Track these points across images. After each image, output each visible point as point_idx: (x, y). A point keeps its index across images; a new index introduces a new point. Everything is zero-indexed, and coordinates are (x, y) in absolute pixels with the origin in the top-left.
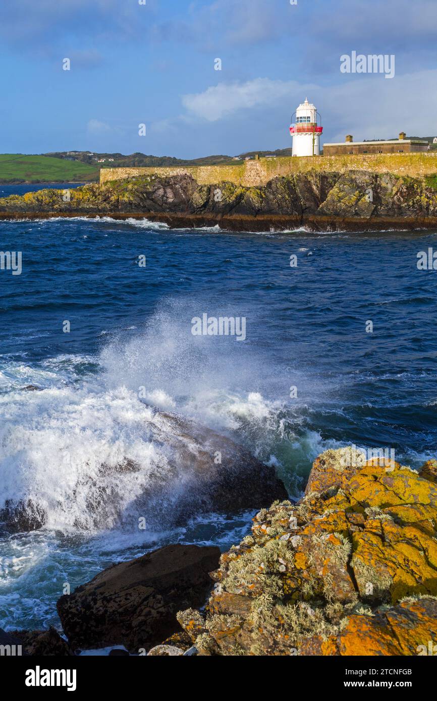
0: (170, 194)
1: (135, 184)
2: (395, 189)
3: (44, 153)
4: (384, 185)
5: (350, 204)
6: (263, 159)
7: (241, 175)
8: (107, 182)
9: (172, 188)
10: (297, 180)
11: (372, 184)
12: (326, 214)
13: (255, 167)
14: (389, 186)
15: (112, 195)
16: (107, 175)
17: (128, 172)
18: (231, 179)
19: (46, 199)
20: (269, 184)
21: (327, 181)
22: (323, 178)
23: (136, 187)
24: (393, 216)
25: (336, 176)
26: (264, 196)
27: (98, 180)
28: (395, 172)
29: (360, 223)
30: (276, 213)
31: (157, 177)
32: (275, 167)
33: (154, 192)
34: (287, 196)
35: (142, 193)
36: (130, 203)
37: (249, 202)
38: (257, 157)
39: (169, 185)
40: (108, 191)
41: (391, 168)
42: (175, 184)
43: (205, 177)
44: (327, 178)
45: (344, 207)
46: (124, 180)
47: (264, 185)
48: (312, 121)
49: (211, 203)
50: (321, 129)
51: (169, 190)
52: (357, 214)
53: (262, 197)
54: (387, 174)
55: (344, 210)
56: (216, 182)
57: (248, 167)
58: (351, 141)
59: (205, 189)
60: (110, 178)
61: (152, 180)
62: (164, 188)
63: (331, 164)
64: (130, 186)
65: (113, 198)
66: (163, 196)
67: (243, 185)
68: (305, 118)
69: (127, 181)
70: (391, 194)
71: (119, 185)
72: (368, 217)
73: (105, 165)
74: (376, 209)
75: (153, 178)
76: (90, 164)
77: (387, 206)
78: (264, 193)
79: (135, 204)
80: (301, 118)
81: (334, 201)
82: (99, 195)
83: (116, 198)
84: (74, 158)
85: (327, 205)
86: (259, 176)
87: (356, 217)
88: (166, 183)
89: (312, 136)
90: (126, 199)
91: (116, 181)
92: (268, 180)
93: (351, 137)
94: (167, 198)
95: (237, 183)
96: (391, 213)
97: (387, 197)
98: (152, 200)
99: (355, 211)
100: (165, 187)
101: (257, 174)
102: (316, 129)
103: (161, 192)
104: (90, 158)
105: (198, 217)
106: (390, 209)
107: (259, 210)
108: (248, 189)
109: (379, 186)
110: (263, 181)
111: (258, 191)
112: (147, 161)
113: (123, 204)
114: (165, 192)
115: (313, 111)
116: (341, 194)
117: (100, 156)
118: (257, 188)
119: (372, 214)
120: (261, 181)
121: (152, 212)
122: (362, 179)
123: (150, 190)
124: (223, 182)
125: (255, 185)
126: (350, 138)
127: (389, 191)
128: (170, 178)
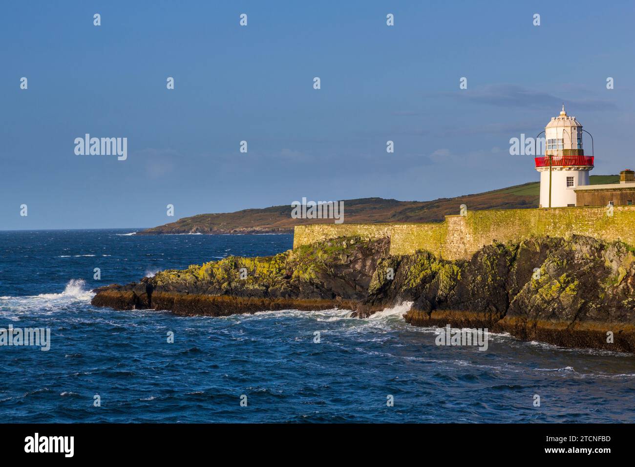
1: (327, 252)
2: (623, 272)
4: (607, 262)
5: (549, 298)
6: (469, 214)
7: (441, 240)
8: (299, 247)
9: (373, 260)
10: (522, 249)
11: (594, 260)
13: (458, 228)
14: (615, 265)
15: (296, 270)
16: (302, 236)
17: (326, 231)
18: (429, 247)
19: (220, 273)
20: (476, 256)
23: (327, 256)
25: (557, 243)
26: (459, 278)
29: (556, 331)
31: (358, 239)
32: (486, 228)
33: (348, 266)
34: (490, 279)
35: (330, 267)
36: (310, 284)
39: (370, 254)
40: (295, 263)
41: (624, 233)
45: (538, 301)
46: (320, 244)
47: (469, 258)
48: (567, 145)
50: (589, 160)
51: (369, 263)
52: (554, 315)
53: (455, 279)
54: (616, 243)
56: (411, 251)
57: (451, 226)
60: (305, 241)
61: (349, 246)
62: (363, 259)
63: (555, 224)
64: (320, 255)
67: (444, 258)
69: (321, 245)
70: (615, 280)
71: (312, 253)
72: (570, 322)
74: (584, 308)
75: (352, 242)
77: (602, 302)
78: (463, 273)
79: (317, 284)
81: (531, 291)
83: (297, 275)
86: (463, 243)
87: (552, 320)
88: (368, 250)
90: (307, 276)
91: (310, 246)
92: (474, 250)
95: (436, 254)
97: (608, 286)
98: (343, 278)
99: (554, 309)
100: (364, 257)
101: (462, 238)
103: (358, 265)
106: (604, 307)
108: (445, 264)
109: (601, 264)
110: (468, 251)
111: (456, 268)
113: (303, 284)
114: (364, 266)
116: (543, 279)
118: (456, 262)
119: (576, 316)
120: (466, 251)
122: (581, 253)
123: (343, 262)
124: (418, 252)
125: (457, 257)
126: (629, 176)
127: (613, 276)
128: (375, 242)
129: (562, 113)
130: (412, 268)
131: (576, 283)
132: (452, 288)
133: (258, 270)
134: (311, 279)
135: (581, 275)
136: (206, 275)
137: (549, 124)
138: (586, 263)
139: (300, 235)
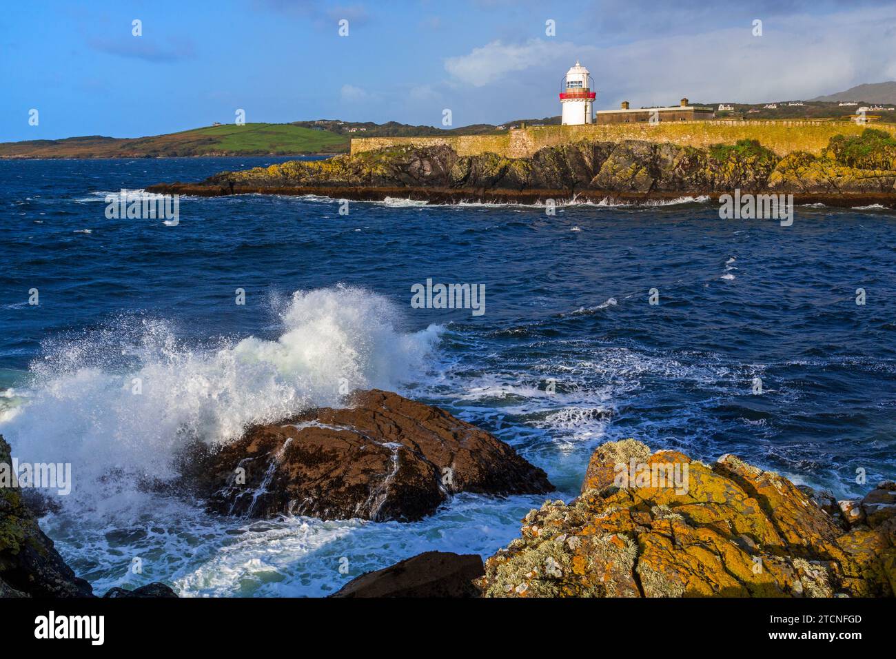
0: (427, 167)
1: (389, 156)
2: (676, 161)
3: (291, 122)
4: (663, 156)
5: (626, 178)
6: (529, 128)
7: (505, 145)
8: (359, 153)
9: (429, 160)
10: (567, 151)
11: (651, 155)
12: (599, 189)
13: (521, 137)
14: (670, 158)
15: (364, 168)
16: (359, 145)
17: (381, 142)
18: (494, 149)
19: (292, 172)
20: (537, 155)
21: (600, 152)
22: (596, 148)
23: (390, 158)
24: (674, 190)
25: (610, 146)
26: (531, 169)
27: (348, 151)
28: (677, 142)
29: (637, 198)
30: (545, 188)
31: (413, 148)
32: (543, 137)
33: (410, 165)
34: (556, 169)
35: (397, 165)
36: (384, 177)
37: (514, 176)
38: (523, 125)
39: (426, 156)
40: (359, 163)
41: (671, 138)
42: (433, 155)
43: (466, 148)
44: (601, 149)
45: (619, 181)
46: (377, 151)
47: (531, 156)
48: (585, 86)
49: (472, 176)
50: (594, 95)
51: (426, 162)
52: (633, 188)
53: (528, 170)
54: (667, 144)
55: (619, 185)
56: (478, 153)
57: (514, 137)
58: (628, 108)
59: (466, 161)
60: (362, 149)
61: (407, 151)
62: (421, 161)
63: (605, 134)
64: (384, 158)
65: (365, 171)
66: (420, 169)
67: (507, 156)
68: (576, 82)
69: (380, 152)
70: (672, 166)
71: (372, 157)
72: (646, 192)
73: (356, 135)
74: (654, 183)
75: (409, 149)
76: (340, 133)
77: (667, 180)
78: (531, 165)
79: (388, 177)
80: (572, 82)
81: (608, 175)
82: (350, 167)
83: (368, 171)
84: (323, 127)
85: (600, 179)
86: (526, 147)
87: (633, 192)
88: (423, 154)
89: (584, 102)
90: (379, 172)
91: (368, 152)
92: (535, 151)
93: (627, 103)
94: (424, 170)
95: (500, 155)
96: (672, 187)
97: (667, 170)
98: (408, 173)
99: (632, 185)
100: (421, 159)
101: (523, 144)
102: (589, 95)
103: (417, 164)
104: (340, 127)
105: (458, 191)
106: (670, 183)
107: (525, 184)
108: (513, 161)
109: (659, 157)
110: (530, 152)
111: (525, 163)
112: (402, 130)
113: (375, 177)
114: (422, 165)
115: (585, 75)
116: (616, 167)
117: (351, 125)
118: (523, 159)
119: (651, 188)
120: (527, 152)
121: (408, 186)
122: (639, 151)
123: (406, 162)
124: (486, 153)
125: (520, 156)
126: (627, 105)
127: (670, 164)
128: (427, 149)
129: (578, 64)
130: (486, 164)
131: (644, 168)
132: (528, 176)
133: (324, 169)
134: (383, 174)
135: (645, 164)
136: (279, 174)
137: (569, 72)
138: (645, 157)
139: (357, 145)
